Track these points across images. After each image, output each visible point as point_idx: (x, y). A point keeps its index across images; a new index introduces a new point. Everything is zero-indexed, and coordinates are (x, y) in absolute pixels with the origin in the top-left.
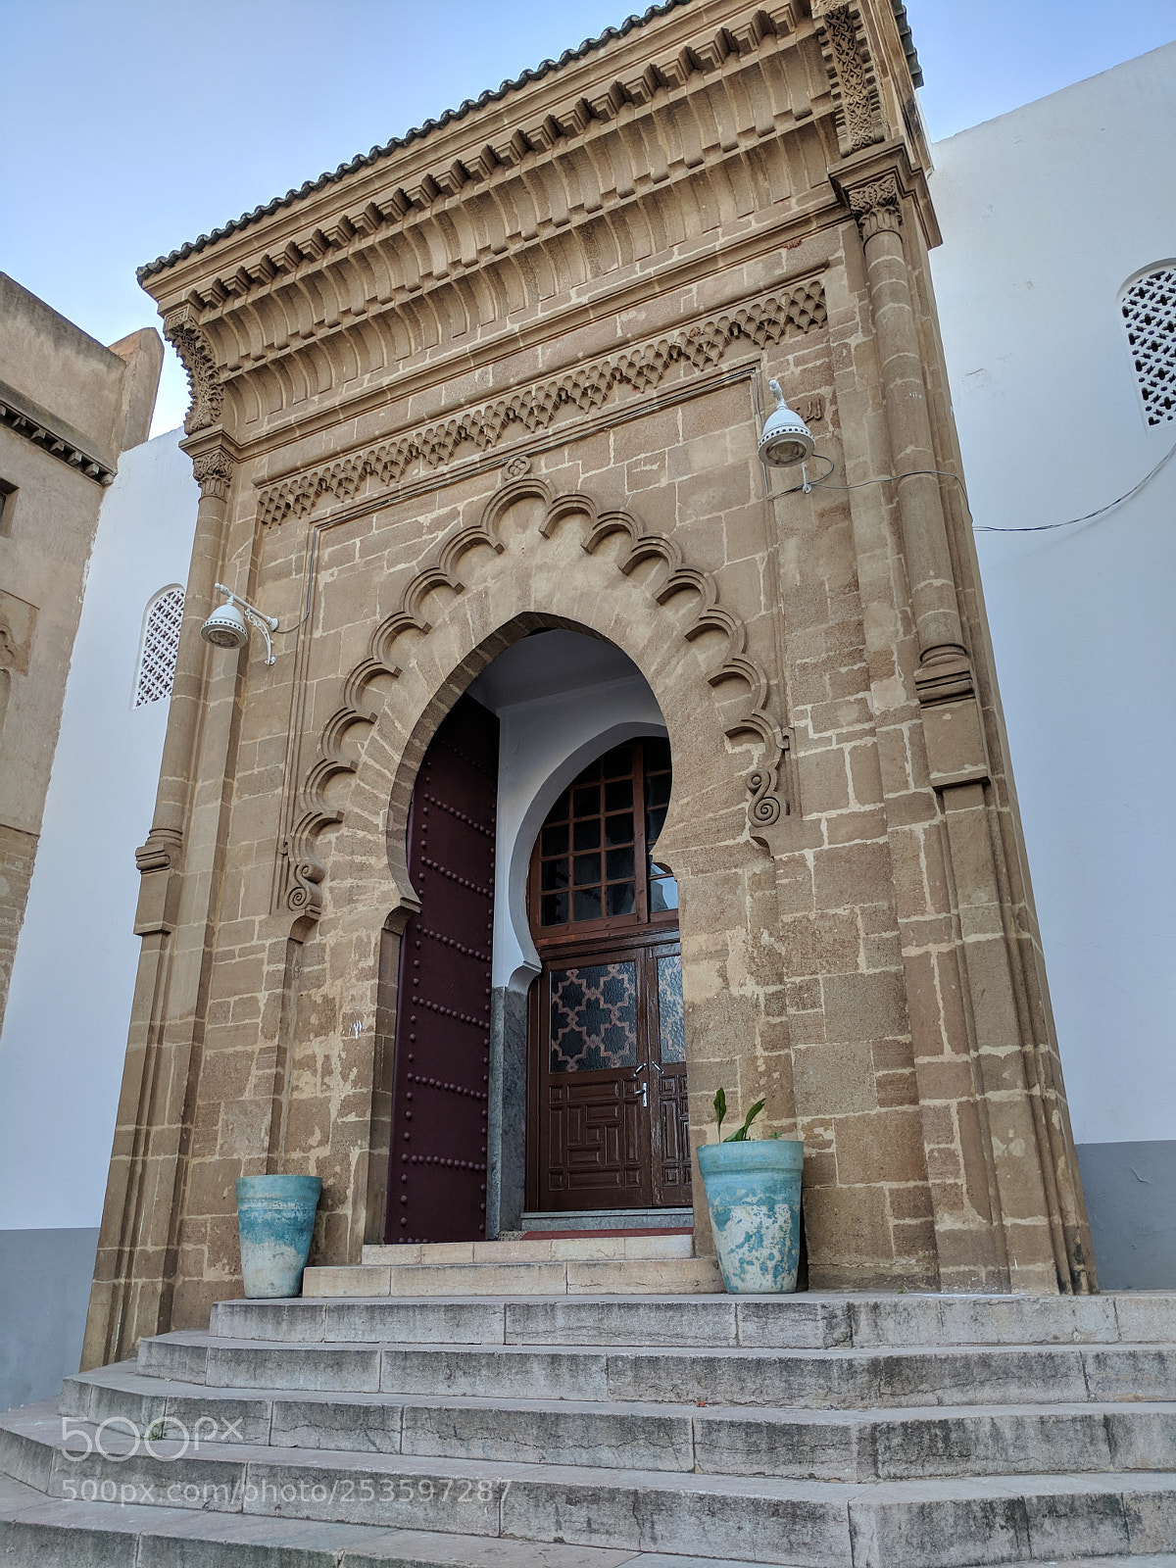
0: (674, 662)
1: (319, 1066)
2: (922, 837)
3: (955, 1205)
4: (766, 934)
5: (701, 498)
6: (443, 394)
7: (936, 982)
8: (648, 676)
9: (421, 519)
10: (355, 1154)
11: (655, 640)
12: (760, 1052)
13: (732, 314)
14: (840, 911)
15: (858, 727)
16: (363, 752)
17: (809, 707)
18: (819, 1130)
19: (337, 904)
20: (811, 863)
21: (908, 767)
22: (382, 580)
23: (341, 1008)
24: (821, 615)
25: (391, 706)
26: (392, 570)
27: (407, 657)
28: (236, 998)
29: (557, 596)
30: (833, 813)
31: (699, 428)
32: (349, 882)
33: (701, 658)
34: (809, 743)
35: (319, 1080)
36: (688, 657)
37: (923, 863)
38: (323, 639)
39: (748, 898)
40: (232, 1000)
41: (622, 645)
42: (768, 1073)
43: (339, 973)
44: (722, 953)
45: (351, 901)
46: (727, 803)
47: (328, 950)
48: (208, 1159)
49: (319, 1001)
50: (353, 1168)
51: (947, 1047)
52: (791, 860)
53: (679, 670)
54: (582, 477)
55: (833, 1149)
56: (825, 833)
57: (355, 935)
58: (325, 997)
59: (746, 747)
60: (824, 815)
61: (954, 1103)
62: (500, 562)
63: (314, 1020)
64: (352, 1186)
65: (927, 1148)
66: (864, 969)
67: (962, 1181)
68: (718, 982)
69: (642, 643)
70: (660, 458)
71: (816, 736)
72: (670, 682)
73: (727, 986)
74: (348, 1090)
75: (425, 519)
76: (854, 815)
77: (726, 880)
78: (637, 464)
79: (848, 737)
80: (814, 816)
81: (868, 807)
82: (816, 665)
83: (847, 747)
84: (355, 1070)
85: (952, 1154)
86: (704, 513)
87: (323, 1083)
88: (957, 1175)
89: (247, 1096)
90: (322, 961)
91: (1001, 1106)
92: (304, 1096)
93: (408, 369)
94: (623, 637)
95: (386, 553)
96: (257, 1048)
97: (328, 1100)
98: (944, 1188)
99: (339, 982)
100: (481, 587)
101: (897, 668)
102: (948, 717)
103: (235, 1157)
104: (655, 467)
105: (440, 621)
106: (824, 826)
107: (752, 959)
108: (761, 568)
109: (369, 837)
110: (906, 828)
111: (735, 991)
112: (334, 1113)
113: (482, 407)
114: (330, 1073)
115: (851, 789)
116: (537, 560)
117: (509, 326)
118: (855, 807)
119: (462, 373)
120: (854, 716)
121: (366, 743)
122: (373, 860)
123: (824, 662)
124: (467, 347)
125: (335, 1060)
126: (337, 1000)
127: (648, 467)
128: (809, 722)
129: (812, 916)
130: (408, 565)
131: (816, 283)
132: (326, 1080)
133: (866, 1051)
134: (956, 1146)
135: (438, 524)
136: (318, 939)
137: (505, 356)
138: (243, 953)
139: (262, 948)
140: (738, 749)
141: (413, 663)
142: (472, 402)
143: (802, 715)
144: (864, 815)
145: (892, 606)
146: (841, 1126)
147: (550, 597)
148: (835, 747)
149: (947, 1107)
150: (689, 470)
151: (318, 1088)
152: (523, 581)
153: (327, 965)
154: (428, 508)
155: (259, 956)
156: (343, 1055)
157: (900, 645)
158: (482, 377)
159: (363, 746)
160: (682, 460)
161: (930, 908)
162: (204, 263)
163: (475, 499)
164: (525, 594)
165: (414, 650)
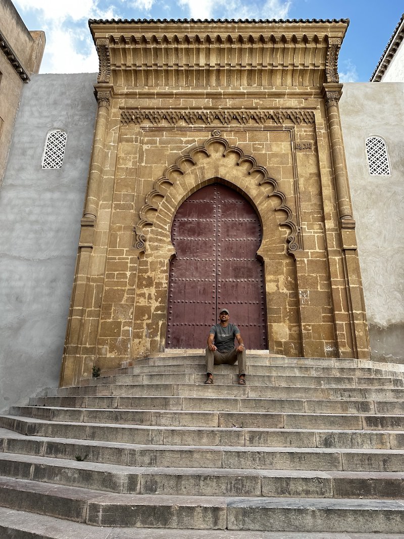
0: (264, 202)
1: (147, 296)
2: (337, 260)
3: (344, 346)
4: (289, 278)
5: (275, 160)
6: (194, 102)
7: (340, 295)
8: (256, 204)
9: (182, 139)
10: (160, 323)
11: (259, 195)
12: (287, 307)
13: (289, 111)
14: (313, 275)
15: (319, 231)
16: (160, 205)
17: (306, 223)
18: (307, 327)
19: (152, 249)
20: (306, 262)
21: (334, 243)
22: (168, 154)
23: (154, 280)
24: (310, 200)
25: (171, 194)
26: (172, 152)
27: (176, 180)
28: (118, 272)
29: (228, 175)
30: (312, 251)
31: (275, 140)
32: (156, 244)
33: (272, 203)
34: (306, 232)
35: (147, 300)
36: (269, 202)
37: (338, 266)
38: (146, 167)
39: (285, 268)
40: (116, 273)
41: (248, 194)
42: (290, 312)
43: (153, 270)
44: (277, 281)
45: (157, 249)
46: (279, 243)
47: (149, 263)
48: (108, 320)
49: (146, 277)
50: (160, 327)
51: (343, 310)
52: (301, 260)
53: (266, 205)
54: (238, 143)
55: (311, 331)
56: (310, 255)
57: (159, 260)
58: (148, 276)
59: (285, 229)
60: (310, 251)
61: (344, 323)
62: (208, 160)
63: (144, 282)
64: (160, 332)
65: (338, 333)
66: (319, 290)
67: (346, 341)
68: (276, 288)
69: (255, 195)
70: (262, 145)
71: (308, 231)
72: (263, 207)
73: (279, 289)
74: (158, 304)
75: (184, 139)
76: (317, 252)
77: (279, 263)
78: (255, 144)
79: (316, 233)
80: (307, 250)
81: (321, 251)
82: (308, 213)
83: (316, 235)
84: (160, 299)
85: (344, 334)
86: (276, 164)
87: (148, 302)
88: (344, 339)
89: (123, 302)
90: (147, 265)
91: (358, 324)
92: (141, 305)
93: (183, 90)
94: (249, 192)
95: (169, 146)
96: (127, 288)
97: (151, 307)
98: (341, 342)
99: (154, 273)
100: (202, 166)
101: (332, 218)
102: (348, 233)
103: (119, 320)
104: (261, 147)
105: (188, 172)
106: (309, 253)
107: (286, 283)
108: (292, 183)
109: (163, 231)
110: (334, 257)
111: (281, 291)
112: (152, 311)
113: (208, 111)
114: (151, 299)
115: (317, 246)
116: (221, 162)
117: (220, 90)
118: (318, 250)
119: (201, 98)
120: (318, 228)
121: (161, 203)
122: (165, 239)
123: (310, 212)
124: (205, 91)
125: (152, 296)
126: (153, 278)
127: (259, 146)
128: (306, 226)
129: (306, 275)
130: (177, 152)
131: (312, 112)
132: (149, 301)
133: (320, 308)
134: (345, 332)
135: (188, 142)
136: (145, 259)
137: (216, 98)
138: (119, 259)
139: (128, 259)
140: (282, 230)
141: (178, 182)
142: (205, 108)
143: (304, 224)
144: (320, 252)
145: (331, 202)
146: (313, 326)
147: (226, 175)
148: (313, 234)
149: (343, 324)
150: (271, 151)
151: (146, 303)
152: (216, 168)
153: (149, 267)
154: (185, 136)
155: (126, 261)
156: (156, 294)
157: (333, 213)
158: (208, 101)
159: (160, 204)
160: (269, 148)
161: (339, 277)
162: (118, 28)
163: (202, 138)
164: (217, 171)
165: (178, 179)
